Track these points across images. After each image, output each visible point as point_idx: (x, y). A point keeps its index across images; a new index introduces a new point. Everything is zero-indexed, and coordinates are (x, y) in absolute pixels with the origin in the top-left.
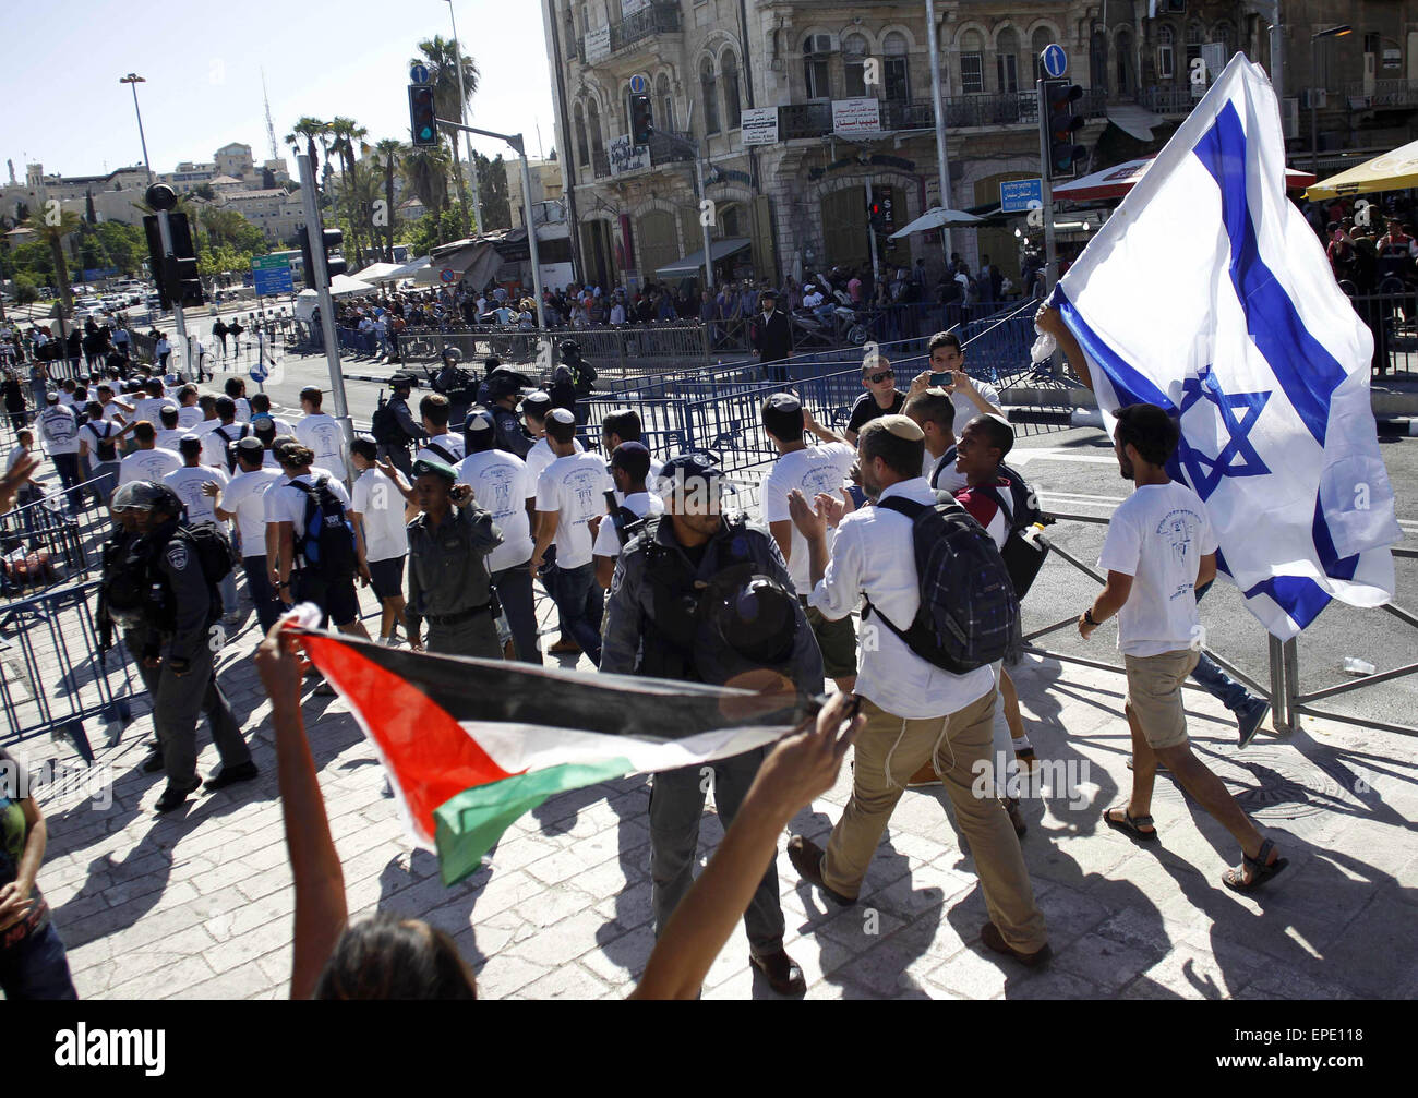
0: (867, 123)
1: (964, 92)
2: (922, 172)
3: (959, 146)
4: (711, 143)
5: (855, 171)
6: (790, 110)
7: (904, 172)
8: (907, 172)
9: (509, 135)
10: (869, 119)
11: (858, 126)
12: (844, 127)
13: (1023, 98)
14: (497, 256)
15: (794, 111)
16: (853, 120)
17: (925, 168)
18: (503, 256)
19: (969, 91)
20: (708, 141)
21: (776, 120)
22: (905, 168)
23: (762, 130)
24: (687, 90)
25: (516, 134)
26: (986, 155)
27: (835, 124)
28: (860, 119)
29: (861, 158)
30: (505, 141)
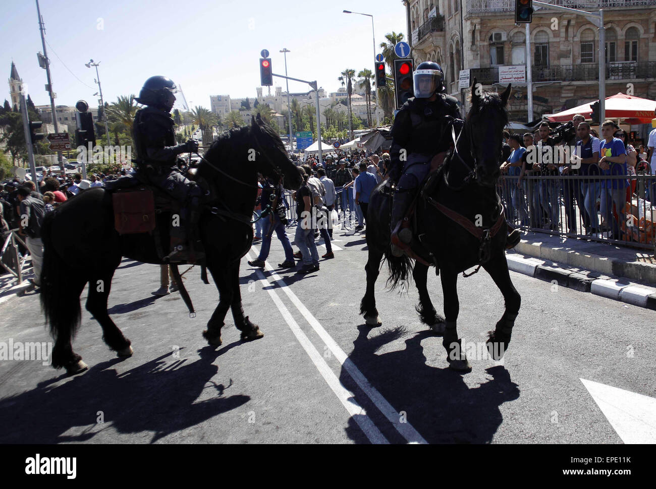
0: (518, 78)
1: (582, 62)
2: (552, 104)
3: (573, 91)
4: (452, 86)
5: (514, 102)
6: (480, 71)
7: (542, 104)
8: (544, 104)
9: (310, 81)
10: (520, 76)
11: (513, 79)
12: (504, 80)
13: (613, 66)
14: (382, 137)
15: (482, 71)
16: (510, 76)
17: (555, 102)
18: (384, 137)
19: (584, 62)
20: (451, 85)
21: (469, 76)
22: (543, 102)
23: (465, 80)
24: (445, 60)
25: (314, 81)
26: (592, 96)
27: (500, 78)
28: (514, 76)
29: (516, 96)
30: (308, 84)
